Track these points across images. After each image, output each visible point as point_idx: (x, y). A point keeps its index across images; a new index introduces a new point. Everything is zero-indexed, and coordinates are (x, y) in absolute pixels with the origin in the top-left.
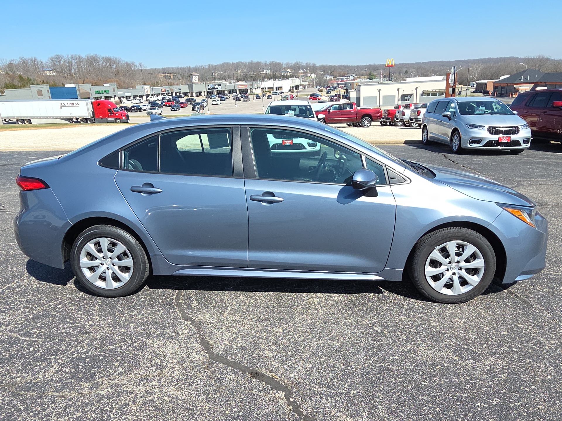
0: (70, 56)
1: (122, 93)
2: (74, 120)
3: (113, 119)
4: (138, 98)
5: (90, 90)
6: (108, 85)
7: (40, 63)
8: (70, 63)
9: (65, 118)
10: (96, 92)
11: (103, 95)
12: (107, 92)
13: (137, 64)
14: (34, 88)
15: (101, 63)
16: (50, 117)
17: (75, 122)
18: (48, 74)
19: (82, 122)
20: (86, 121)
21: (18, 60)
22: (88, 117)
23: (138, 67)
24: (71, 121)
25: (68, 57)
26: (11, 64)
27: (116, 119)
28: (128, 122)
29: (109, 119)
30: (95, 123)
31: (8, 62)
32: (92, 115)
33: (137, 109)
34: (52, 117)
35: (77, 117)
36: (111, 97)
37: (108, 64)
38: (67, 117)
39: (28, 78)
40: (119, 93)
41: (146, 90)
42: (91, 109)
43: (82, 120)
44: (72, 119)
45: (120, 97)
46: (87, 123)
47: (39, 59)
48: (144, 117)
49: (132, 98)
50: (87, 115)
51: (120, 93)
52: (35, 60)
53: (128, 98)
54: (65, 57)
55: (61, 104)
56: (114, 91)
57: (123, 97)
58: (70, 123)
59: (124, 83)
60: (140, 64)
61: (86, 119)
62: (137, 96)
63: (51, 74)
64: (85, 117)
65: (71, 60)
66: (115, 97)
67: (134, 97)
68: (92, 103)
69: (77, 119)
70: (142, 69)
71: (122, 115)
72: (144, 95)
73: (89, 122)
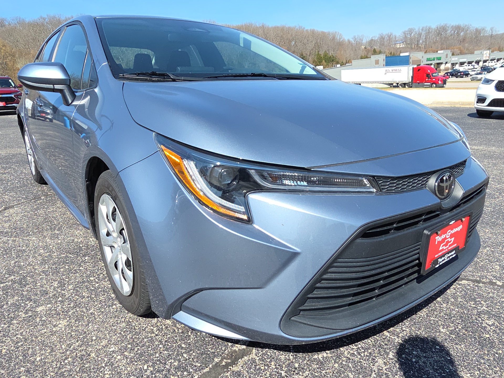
0: (421, 28)
1: (456, 59)
2: (395, 84)
3: (429, 84)
4: (473, 64)
5: (423, 58)
6: (442, 52)
7: (394, 37)
8: (420, 35)
9: (387, 83)
10: (427, 59)
11: (433, 62)
12: (439, 59)
13: (488, 29)
14: (374, 58)
15: (449, 31)
16: (375, 82)
17: (394, 87)
18: (398, 47)
19: (400, 87)
20: (404, 85)
21: (378, 36)
22: (406, 82)
23: (488, 33)
24: (391, 86)
25: (419, 29)
26: (372, 40)
27: (432, 84)
28: (443, 87)
29: (426, 84)
30: (411, 87)
31: (370, 39)
32: (410, 80)
33: (463, 75)
34: (377, 82)
35: (398, 82)
36: (442, 63)
37: (456, 32)
38: (389, 82)
39: (380, 51)
40: (453, 59)
41: (484, 56)
42: (411, 74)
43: (401, 85)
44: (392, 84)
45: (454, 63)
46: (405, 87)
47: (394, 35)
48: (466, 82)
49: (466, 64)
50: (406, 80)
51: (455, 59)
52: (391, 34)
53: (462, 64)
54: (417, 30)
55: (386, 71)
56: (447, 57)
57: (457, 63)
58: (391, 87)
59: (467, 49)
60: (492, 29)
61: (405, 84)
62: (473, 62)
63: (401, 46)
64: (404, 82)
65: (421, 31)
66: (446, 63)
67: (470, 63)
68: (413, 68)
69: (398, 84)
70: (493, 33)
71: (439, 80)
72: (480, 61)
73: (406, 87)
